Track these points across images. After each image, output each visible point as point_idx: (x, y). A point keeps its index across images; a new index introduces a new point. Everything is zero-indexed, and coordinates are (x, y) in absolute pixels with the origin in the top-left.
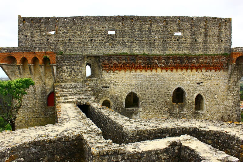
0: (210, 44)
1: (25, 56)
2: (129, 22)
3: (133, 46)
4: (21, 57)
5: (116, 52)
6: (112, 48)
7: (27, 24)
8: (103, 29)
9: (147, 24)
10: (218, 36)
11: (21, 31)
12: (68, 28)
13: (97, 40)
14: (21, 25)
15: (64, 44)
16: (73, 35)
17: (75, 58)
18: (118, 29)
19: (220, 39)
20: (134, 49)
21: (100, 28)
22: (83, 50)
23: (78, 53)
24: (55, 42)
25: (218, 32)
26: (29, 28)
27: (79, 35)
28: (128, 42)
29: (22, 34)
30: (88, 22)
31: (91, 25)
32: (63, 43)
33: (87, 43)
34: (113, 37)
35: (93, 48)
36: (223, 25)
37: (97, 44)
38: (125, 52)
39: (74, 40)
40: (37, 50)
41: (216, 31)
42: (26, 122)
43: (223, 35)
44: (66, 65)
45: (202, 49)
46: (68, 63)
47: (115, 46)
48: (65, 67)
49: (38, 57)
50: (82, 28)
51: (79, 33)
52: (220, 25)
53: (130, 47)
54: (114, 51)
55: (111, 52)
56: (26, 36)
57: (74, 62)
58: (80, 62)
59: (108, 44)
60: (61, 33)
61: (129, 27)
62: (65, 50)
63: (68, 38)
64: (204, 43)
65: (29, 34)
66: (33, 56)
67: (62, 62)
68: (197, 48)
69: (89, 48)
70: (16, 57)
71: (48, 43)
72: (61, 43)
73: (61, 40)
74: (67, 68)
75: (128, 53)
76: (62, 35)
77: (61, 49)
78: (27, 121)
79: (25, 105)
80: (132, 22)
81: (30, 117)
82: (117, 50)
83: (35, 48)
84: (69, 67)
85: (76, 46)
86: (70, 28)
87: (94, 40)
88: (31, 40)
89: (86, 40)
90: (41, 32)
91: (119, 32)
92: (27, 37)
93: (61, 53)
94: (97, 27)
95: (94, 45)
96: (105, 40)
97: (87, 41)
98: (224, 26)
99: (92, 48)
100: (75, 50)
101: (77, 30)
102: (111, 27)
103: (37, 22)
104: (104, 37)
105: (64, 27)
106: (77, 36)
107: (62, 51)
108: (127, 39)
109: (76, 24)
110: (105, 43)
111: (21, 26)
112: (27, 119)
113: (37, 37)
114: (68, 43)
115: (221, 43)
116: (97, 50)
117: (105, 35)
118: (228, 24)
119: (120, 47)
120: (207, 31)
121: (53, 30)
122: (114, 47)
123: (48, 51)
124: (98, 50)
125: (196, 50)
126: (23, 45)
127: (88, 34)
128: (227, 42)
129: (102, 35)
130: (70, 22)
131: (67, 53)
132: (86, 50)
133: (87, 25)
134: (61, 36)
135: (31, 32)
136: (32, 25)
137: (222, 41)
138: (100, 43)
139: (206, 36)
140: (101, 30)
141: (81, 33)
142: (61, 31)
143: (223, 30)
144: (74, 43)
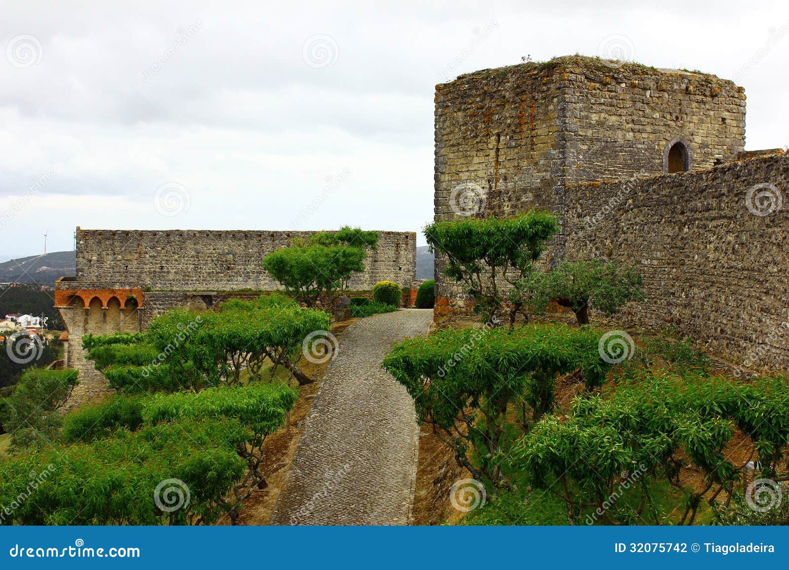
0: (381, 275)
1: (97, 295)
2: (255, 241)
3: (260, 278)
4: (92, 297)
5: (235, 287)
6: (229, 281)
7: (91, 242)
8: (214, 252)
9: (282, 245)
10: (394, 261)
11: (82, 252)
12: (159, 249)
13: (206, 270)
14: (81, 242)
15: (152, 275)
16: (166, 260)
17: (173, 297)
18: (238, 251)
19: (397, 266)
20: (262, 282)
21: (209, 249)
22: (182, 284)
23: (174, 288)
24: (138, 271)
25: (393, 255)
26: (95, 247)
27: (176, 260)
28: (253, 272)
29: (84, 258)
30: (191, 239)
31: (195, 244)
32: (150, 273)
33: (189, 272)
34: (230, 264)
35: (198, 281)
36: (402, 244)
37: (205, 275)
38: (248, 287)
39: (168, 269)
40: (117, 287)
41: (391, 253)
42: (89, 399)
43: (403, 260)
44: (158, 309)
45: (367, 282)
46: (160, 305)
47: (232, 277)
48: (156, 312)
49: (118, 297)
50: (181, 249)
51: (176, 257)
52: (398, 244)
53: (257, 280)
54: (232, 286)
55: (228, 289)
56: (90, 261)
57: (171, 304)
58: (180, 303)
59: (222, 275)
60: (147, 256)
61: (255, 250)
62: (155, 284)
63: (159, 265)
64: (372, 272)
65: (94, 258)
66: (111, 296)
67: (151, 303)
68: (360, 280)
69: (192, 280)
70: (83, 297)
71: (127, 272)
72: (148, 273)
73: (147, 268)
74: (159, 313)
75: (253, 289)
76: (148, 260)
77: (148, 281)
78: (92, 397)
79: (90, 371)
80: (260, 241)
81: (97, 390)
82: (237, 284)
83: (114, 283)
84: (162, 311)
85: (171, 277)
86: (163, 249)
87: (201, 268)
88: (98, 267)
89: (187, 268)
90: (114, 254)
91: (239, 256)
92: (92, 262)
93: (148, 290)
94: (205, 249)
95: (199, 277)
96: (217, 269)
97: (189, 270)
98: (404, 245)
99: (196, 280)
100: (170, 284)
101: (174, 253)
102: (227, 249)
103: (108, 239)
104: (216, 265)
105: (153, 248)
106: (173, 262)
107: (149, 286)
108: (251, 267)
109: (171, 243)
110: (217, 273)
111: (81, 245)
112: (92, 394)
113: (108, 262)
114: (159, 272)
115: (398, 271)
116: (204, 284)
117: (218, 260)
118: (410, 242)
119: (241, 279)
120: (377, 253)
121: (135, 251)
122: (232, 280)
123: (134, 288)
124: (206, 284)
125: (358, 284)
126: (85, 275)
127: (192, 259)
128: (409, 271)
129: (213, 261)
130: (161, 239)
131: (157, 288)
132: (187, 284)
133: (189, 244)
134: (147, 262)
135: (98, 255)
136: (100, 242)
137: (400, 269)
138: (209, 273)
139: (376, 261)
140: (211, 253)
141: (181, 257)
142: (147, 253)
143: (403, 252)
144: (168, 272)
